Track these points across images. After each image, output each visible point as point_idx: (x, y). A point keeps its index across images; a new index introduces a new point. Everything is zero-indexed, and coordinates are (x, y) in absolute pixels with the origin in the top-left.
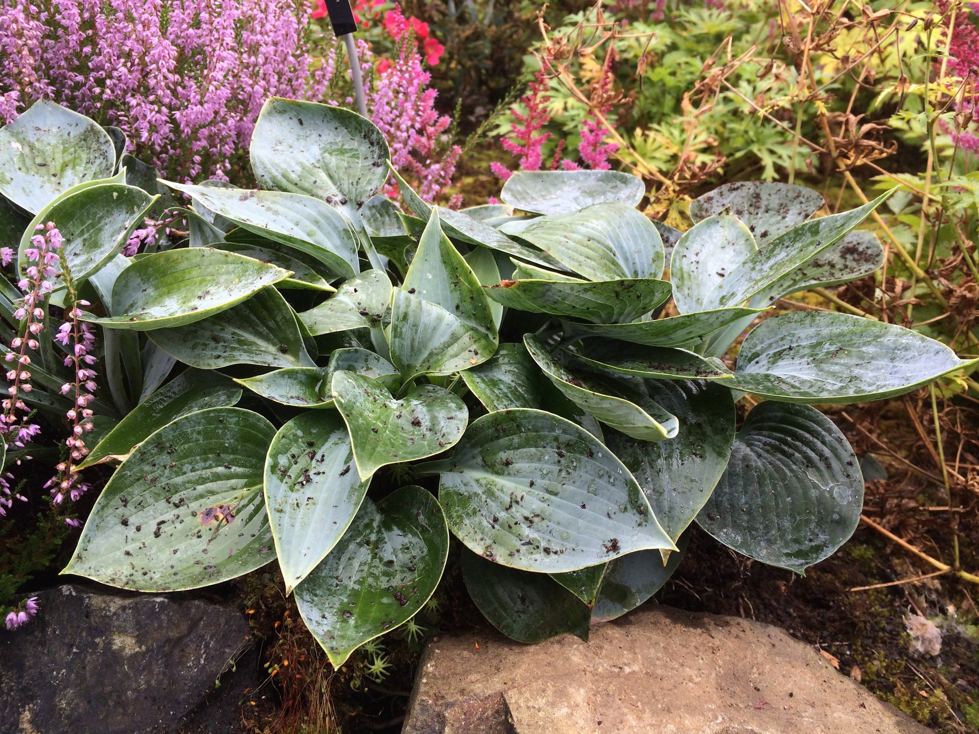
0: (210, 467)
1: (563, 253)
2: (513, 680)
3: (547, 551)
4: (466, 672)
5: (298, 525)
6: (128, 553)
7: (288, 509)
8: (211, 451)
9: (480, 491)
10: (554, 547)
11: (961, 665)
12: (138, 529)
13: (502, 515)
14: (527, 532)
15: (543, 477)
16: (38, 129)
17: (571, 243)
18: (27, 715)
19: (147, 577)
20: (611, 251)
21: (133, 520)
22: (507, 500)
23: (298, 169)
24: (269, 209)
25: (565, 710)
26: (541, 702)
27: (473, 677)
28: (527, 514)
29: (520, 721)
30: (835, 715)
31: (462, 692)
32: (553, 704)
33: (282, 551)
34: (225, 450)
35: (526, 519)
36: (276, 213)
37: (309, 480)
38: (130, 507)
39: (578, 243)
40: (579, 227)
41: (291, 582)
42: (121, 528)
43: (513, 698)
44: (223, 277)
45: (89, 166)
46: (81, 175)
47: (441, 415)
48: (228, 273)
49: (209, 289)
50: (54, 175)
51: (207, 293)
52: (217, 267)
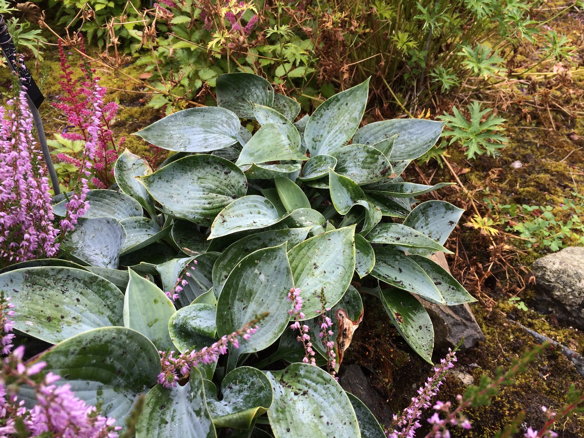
44: (309, 254)
45: (67, 293)
46: (76, 301)
47: (399, 230)
48: (308, 251)
49: (313, 262)
50: (62, 317)
51: (315, 264)
52: (301, 253)
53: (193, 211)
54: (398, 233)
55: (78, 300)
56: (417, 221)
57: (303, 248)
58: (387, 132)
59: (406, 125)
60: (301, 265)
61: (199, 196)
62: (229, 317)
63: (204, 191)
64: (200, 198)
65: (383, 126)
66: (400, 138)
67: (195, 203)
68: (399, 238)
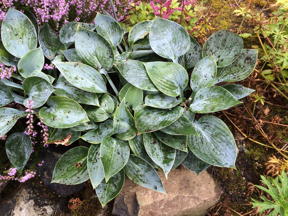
0: (76, 156)
1: (160, 86)
2: (138, 189)
3: (144, 182)
5: (95, 174)
6: (62, 175)
7: (93, 170)
8: (76, 153)
9: (132, 166)
11: (241, 158)
12: (63, 170)
13: (136, 173)
14: (140, 177)
15: (144, 168)
16: (12, 19)
17: (162, 83)
18: (45, 173)
20: (173, 83)
22: (137, 170)
23: (89, 55)
24: (82, 70)
25: (147, 196)
26: (143, 194)
27: (130, 187)
28: (141, 174)
29: (138, 198)
30: (202, 188)
31: (128, 191)
32: (145, 195)
33: (92, 180)
34: (79, 152)
35: (140, 175)
36: (85, 72)
37: (97, 161)
38: (61, 167)
39: (165, 83)
40: (165, 77)
41: (94, 187)
43: (137, 193)
44: (73, 107)
45: (29, 34)
46: (28, 39)
47: (124, 153)
48: (74, 106)
49: (70, 110)
50: (21, 38)
51: (70, 112)
52: (71, 103)
53: (81, 53)
54: (122, 153)
55: (29, 39)
56: (142, 164)
57: (74, 103)
58: (221, 134)
59: (231, 144)
60: (67, 106)
61: (90, 52)
62: (31, 87)
63: (94, 53)
64: (89, 53)
65: (224, 130)
66: (219, 144)
67: (85, 52)
68: (119, 153)
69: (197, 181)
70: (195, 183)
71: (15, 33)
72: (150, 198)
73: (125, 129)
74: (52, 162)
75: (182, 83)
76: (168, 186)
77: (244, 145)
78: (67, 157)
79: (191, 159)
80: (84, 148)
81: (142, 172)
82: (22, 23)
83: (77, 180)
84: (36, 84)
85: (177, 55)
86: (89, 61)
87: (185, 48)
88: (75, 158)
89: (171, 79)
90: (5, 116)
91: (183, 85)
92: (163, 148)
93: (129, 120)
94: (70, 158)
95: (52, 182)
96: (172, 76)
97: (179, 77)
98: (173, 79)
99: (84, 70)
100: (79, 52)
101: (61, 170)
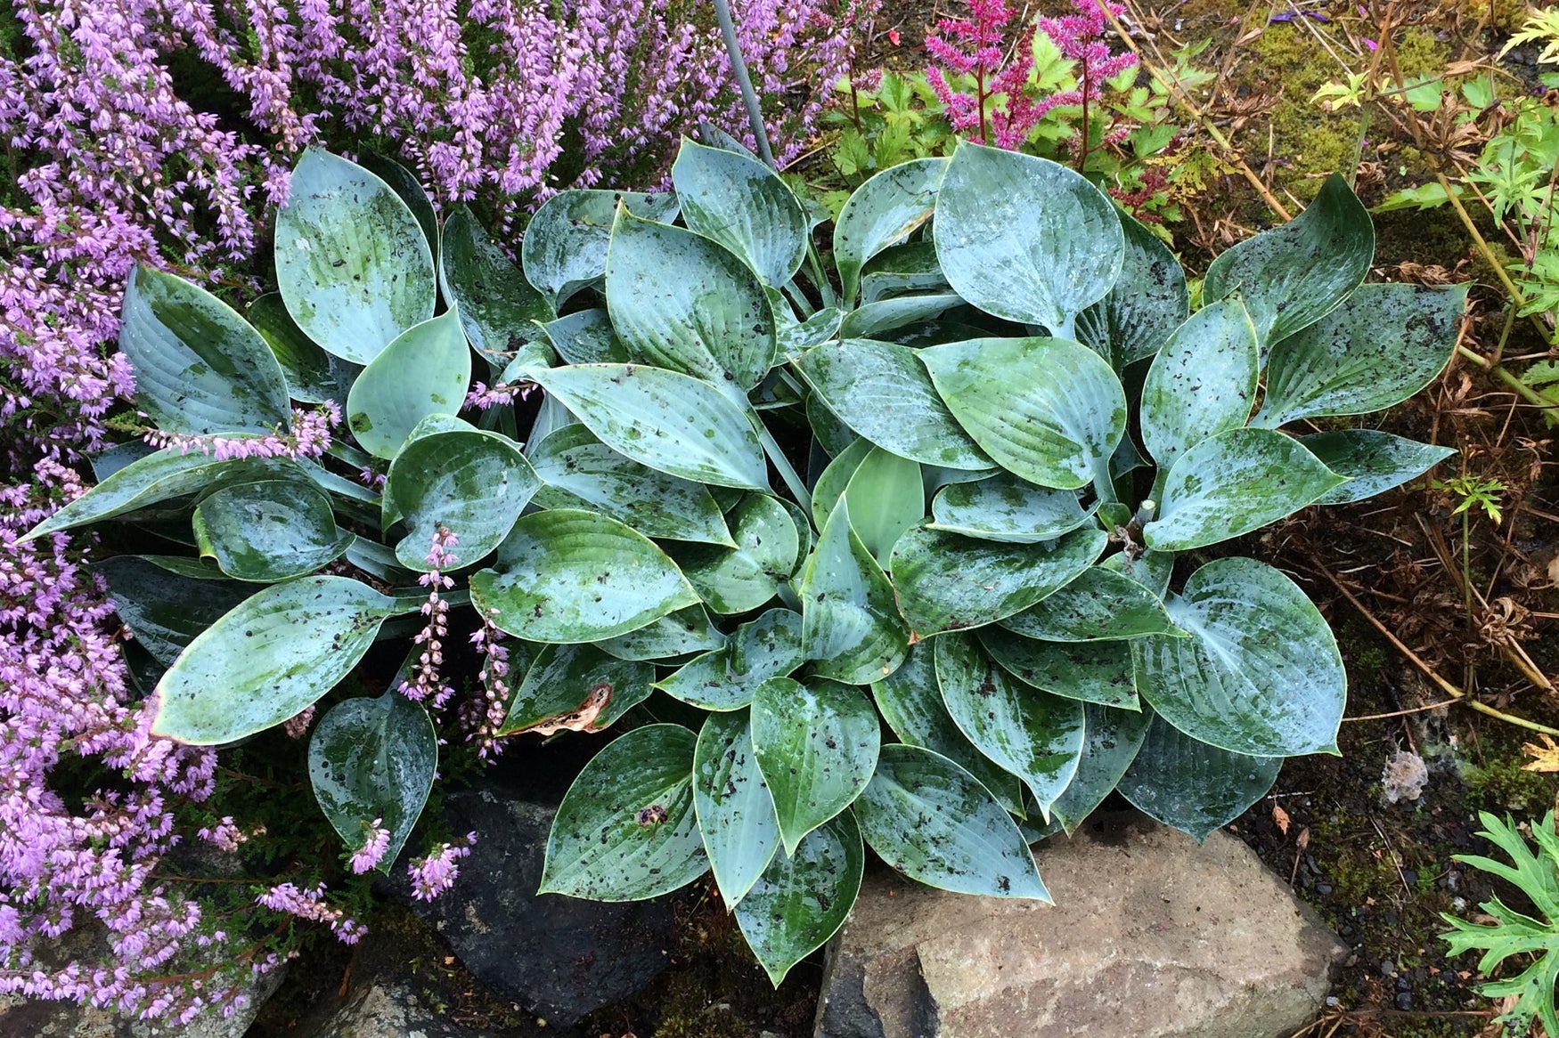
0: (640, 772)
1: (996, 443)
2: (925, 933)
3: (951, 870)
4: (883, 922)
5: (729, 843)
6: (584, 862)
7: (718, 827)
8: (639, 759)
9: (892, 805)
10: (958, 869)
11: (1444, 808)
12: (588, 839)
13: (912, 831)
14: (932, 850)
15: (949, 804)
16: (315, 196)
17: (1008, 429)
18: (472, 910)
19: (604, 884)
20: (1056, 427)
21: (581, 831)
22: (917, 818)
23: (668, 330)
24: (655, 397)
25: (970, 961)
26: (949, 954)
27: (889, 927)
28: (934, 834)
29: (929, 974)
31: (879, 945)
32: (959, 956)
33: (719, 874)
34: (651, 756)
35: (933, 839)
37: (733, 790)
38: (578, 822)
39: (1018, 427)
40: (1019, 400)
41: (730, 903)
42: (573, 841)
43: (924, 951)
44: (621, 554)
45: (396, 259)
46: (391, 277)
47: (854, 739)
48: (625, 548)
49: (609, 569)
50: (357, 278)
51: (607, 575)
52: (612, 538)
53: (632, 324)
54: (847, 741)
55: (395, 278)
56: (939, 786)
57: (622, 535)
58: (1283, 632)
59: (1324, 666)
60: (592, 551)
61: (673, 315)
62: (426, 481)
63: (690, 316)
64: (669, 321)
65: (1296, 612)
66: (1275, 673)
67: (651, 317)
68: (831, 745)
69: (1211, 901)
70: (1198, 909)
71: (333, 257)
72: (983, 972)
73: (854, 632)
74: (503, 850)
75: (1098, 426)
76: (1070, 918)
77: (1453, 740)
78: (602, 776)
79: (1165, 773)
80: (676, 735)
81: (939, 826)
82: (362, 211)
83: (648, 883)
84: (451, 468)
85: (1066, 305)
86: (667, 355)
87: (1104, 270)
88: (635, 785)
89: (1044, 407)
90: (324, 612)
91: (1104, 437)
92: (1025, 715)
93: (869, 595)
94: (613, 782)
95: (541, 891)
96: (1052, 395)
97: (1083, 400)
98: (1057, 409)
99: (663, 393)
100: (624, 320)
101: (576, 836)
